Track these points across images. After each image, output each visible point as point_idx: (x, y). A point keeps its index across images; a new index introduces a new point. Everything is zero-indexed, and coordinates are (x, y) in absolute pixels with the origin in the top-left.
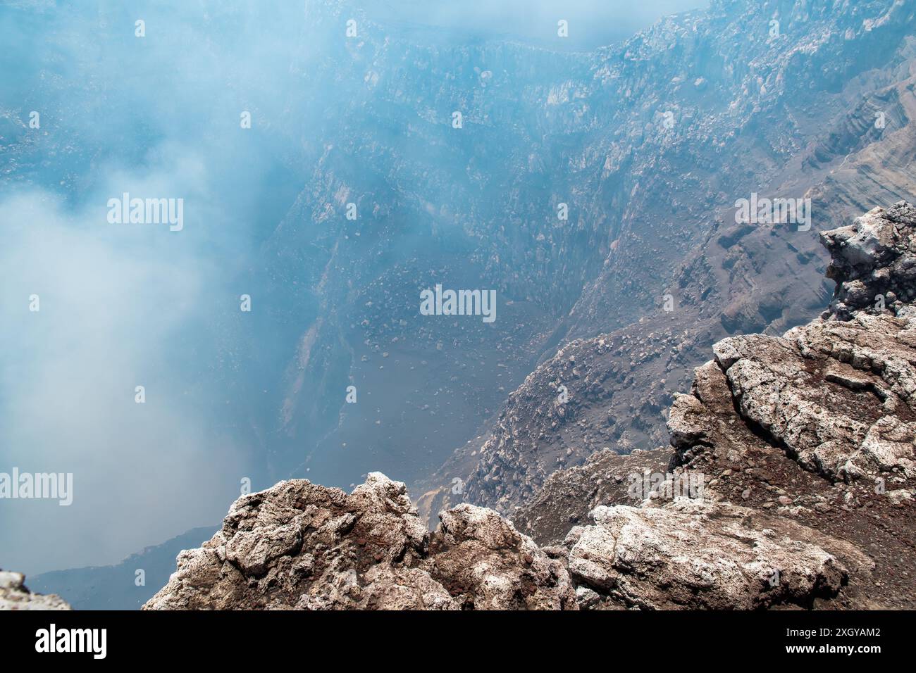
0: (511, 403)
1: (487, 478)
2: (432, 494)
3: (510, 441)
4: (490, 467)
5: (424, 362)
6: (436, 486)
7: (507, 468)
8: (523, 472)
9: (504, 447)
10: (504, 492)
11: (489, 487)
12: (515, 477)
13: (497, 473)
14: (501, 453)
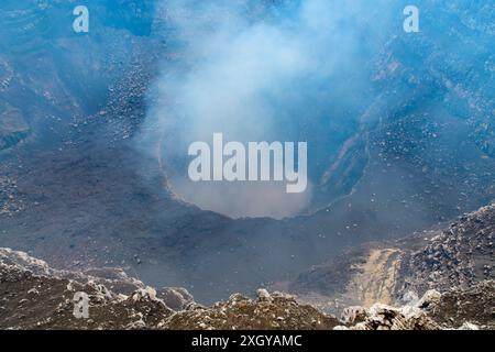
0: (463, 220)
1: (430, 256)
2: (392, 251)
3: (454, 242)
4: (434, 251)
5: (411, 176)
6: (395, 247)
7: (446, 256)
8: (456, 263)
9: (448, 244)
10: (438, 268)
11: (430, 263)
12: (449, 263)
13: (438, 256)
14: (445, 246)
